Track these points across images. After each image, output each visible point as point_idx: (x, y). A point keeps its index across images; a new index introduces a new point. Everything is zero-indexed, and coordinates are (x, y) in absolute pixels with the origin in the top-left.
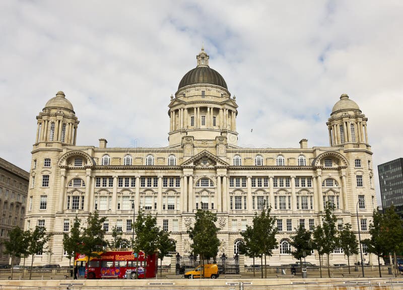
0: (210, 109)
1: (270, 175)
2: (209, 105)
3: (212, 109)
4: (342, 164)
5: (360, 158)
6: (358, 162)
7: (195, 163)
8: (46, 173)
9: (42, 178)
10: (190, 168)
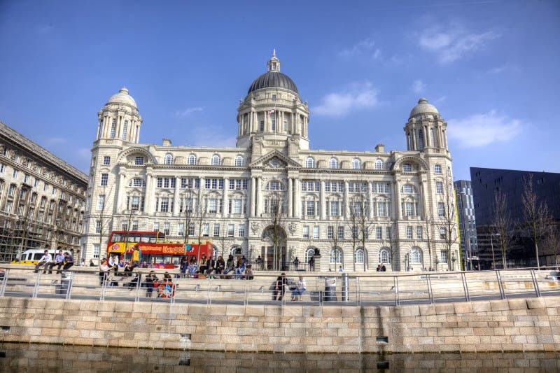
0: (281, 112)
1: (345, 179)
2: (280, 109)
3: (283, 113)
4: (422, 170)
5: (440, 163)
6: (439, 167)
7: (264, 163)
8: (105, 171)
9: (101, 176)
10: (258, 168)
